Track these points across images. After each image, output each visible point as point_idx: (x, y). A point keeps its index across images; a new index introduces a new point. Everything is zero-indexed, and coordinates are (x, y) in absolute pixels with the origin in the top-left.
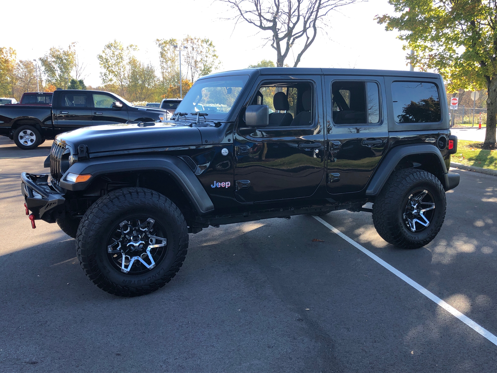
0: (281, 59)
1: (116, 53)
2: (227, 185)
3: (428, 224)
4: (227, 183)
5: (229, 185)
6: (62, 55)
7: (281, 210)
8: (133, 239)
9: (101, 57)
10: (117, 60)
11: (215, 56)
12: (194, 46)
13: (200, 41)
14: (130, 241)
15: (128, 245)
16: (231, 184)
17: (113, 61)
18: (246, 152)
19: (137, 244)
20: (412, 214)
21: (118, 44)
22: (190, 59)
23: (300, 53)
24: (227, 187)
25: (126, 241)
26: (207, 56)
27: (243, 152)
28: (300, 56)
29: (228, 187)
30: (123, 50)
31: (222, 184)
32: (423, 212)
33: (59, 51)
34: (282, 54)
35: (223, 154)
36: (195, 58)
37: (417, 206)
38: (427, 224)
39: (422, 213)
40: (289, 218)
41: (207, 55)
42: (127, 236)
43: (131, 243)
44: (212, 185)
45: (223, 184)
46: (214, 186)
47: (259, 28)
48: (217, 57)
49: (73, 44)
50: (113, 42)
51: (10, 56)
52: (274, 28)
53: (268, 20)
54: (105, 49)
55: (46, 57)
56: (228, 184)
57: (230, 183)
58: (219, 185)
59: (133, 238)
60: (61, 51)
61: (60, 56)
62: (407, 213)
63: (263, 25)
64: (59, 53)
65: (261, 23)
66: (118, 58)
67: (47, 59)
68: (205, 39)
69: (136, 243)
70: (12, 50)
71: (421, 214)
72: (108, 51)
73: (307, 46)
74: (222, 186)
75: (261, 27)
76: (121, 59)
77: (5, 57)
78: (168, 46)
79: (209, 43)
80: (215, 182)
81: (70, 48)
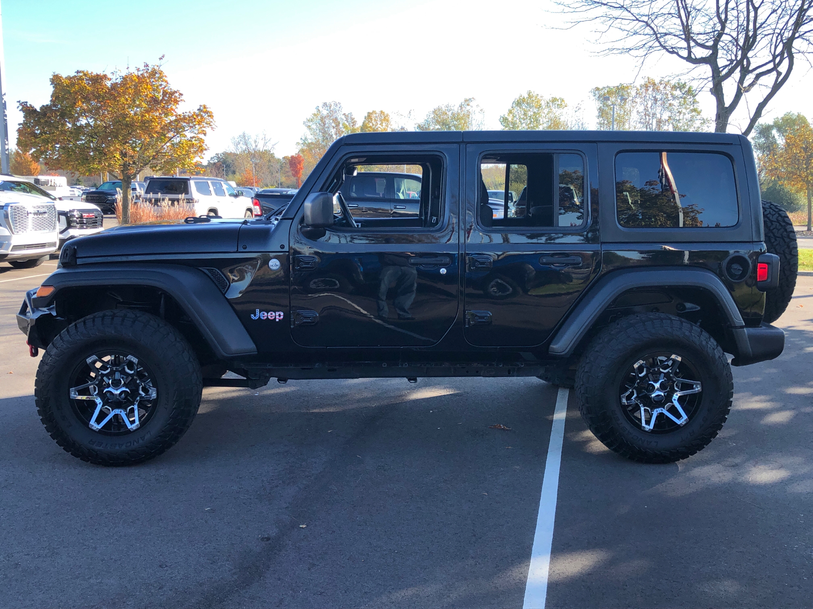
0: (723, 113)
1: (530, 113)
2: (277, 317)
3: (685, 420)
4: (277, 314)
5: (282, 317)
6: (449, 120)
7: (385, 365)
8: (112, 383)
9: (506, 120)
10: (530, 123)
11: (695, 110)
12: (659, 97)
13: (668, 88)
14: (108, 386)
15: (105, 391)
16: (284, 315)
17: (524, 125)
18: (309, 266)
19: (118, 392)
20: (651, 398)
21: (534, 99)
22: (650, 118)
23: (761, 100)
24: (277, 320)
25: (105, 385)
26: (680, 112)
27: (304, 266)
28: (761, 106)
29: (279, 320)
30: (540, 109)
31: (269, 314)
32: (678, 397)
33: (446, 113)
34: (727, 105)
35: (271, 267)
36: (658, 116)
37: (661, 384)
38: (683, 420)
39: (677, 399)
40: (415, 380)
41: (680, 110)
42: (105, 378)
43: (110, 389)
44: (253, 315)
45: (271, 315)
46: (256, 318)
47: (685, 61)
48: (699, 113)
49: (467, 103)
50: (526, 96)
51: (380, 124)
52: (711, 60)
53: (703, 46)
54: (512, 107)
55: (427, 124)
56: (280, 316)
57: (282, 314)
58: (264, 315)
59: (112, 381)
60: (450, 114)
61: (446, 121)
62: (640, 395)
63: (693, 56)
64: (445, 117)
65: (690, 52)
66: (533, 120)
67: (429, 127)
68: (678, 84)
69: (117, 390)
70: (384, 115)
71: (675, 400)
72: (517, 110)
73: (777, 87)
74: (269, 317)
75: (689, 59)
76: (537, 122)
77: (373, 125)
78: (613, 99)
79: (686, 89)
80: (257, 311)
81: (461, 108)
